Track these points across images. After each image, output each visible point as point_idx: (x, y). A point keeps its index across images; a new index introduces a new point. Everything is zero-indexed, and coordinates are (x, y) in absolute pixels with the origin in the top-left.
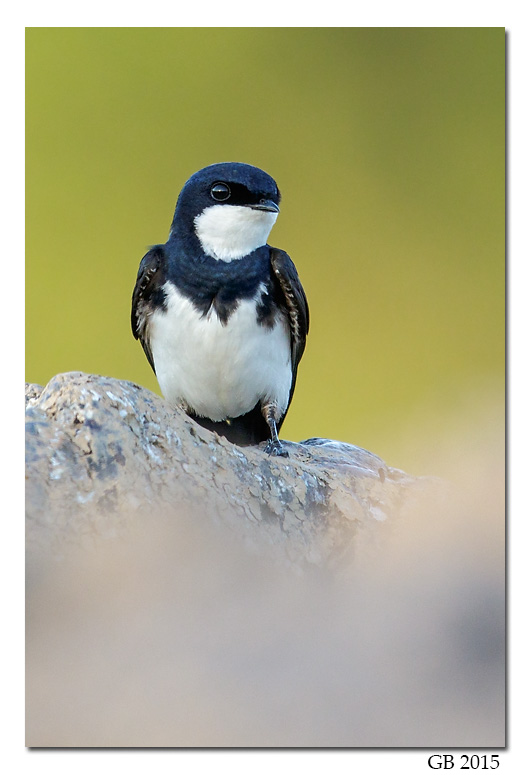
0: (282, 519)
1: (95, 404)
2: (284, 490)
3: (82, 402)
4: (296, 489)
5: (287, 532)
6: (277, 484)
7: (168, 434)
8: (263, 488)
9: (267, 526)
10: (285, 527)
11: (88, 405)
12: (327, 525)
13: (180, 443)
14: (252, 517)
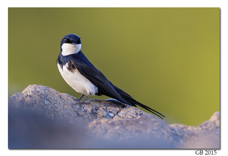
0: (83, 116)
1: (32, 91)
2: (85, 110)
3: (29, 91)
4: (88, 110)
5: (84, 119)
6: (83, 108)
7: (53, 98)
8: (79, 109)
9: (78, 117)
10: (84, 118)
11: (31, 92)
12: (97, 117)
13: (56, 100)
14: (73, 116)
